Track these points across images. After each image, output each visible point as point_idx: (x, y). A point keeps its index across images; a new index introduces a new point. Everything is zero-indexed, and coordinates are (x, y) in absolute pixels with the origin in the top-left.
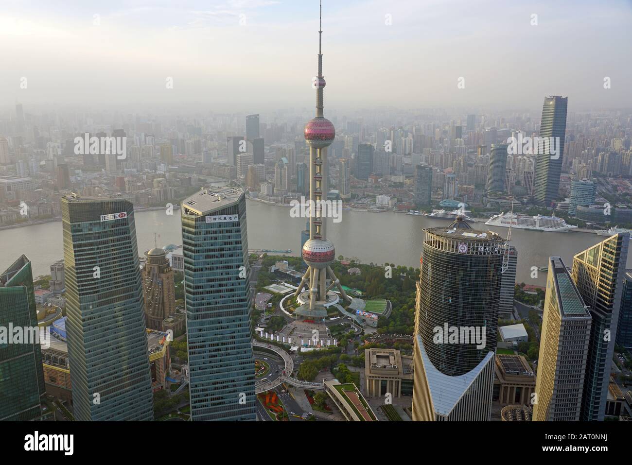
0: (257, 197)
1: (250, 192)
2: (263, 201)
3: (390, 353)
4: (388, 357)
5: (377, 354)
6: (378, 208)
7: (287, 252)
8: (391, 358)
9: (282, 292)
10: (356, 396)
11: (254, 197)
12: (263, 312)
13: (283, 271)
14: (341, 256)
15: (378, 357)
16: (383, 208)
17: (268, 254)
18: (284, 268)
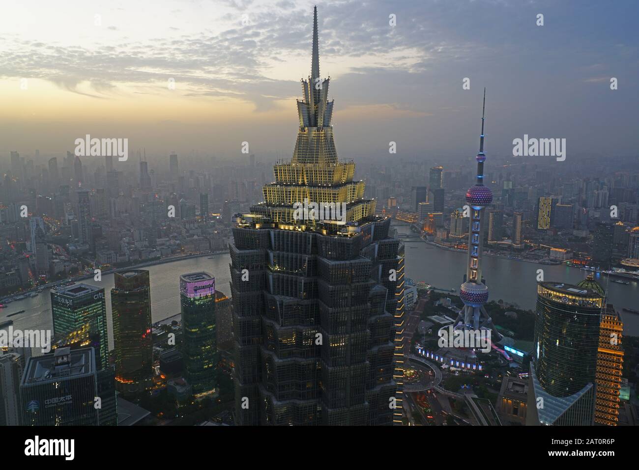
0: (433, 241)
1: (427, 237)
2: (438, 245)
3: (525, 383)
4: (523, 386)
5: (514, 382)
6: (551, 260)
7: (452, 291)
8: (526, 387)
9: (442, 323)
10: (489, 409)
11: (430, 241)
12: (423, 335)
13: (446, 306)
14: (501, 300)
15: (514, 384)
16: (557, 261)
17: (435, 291)
18: (447, 304)
